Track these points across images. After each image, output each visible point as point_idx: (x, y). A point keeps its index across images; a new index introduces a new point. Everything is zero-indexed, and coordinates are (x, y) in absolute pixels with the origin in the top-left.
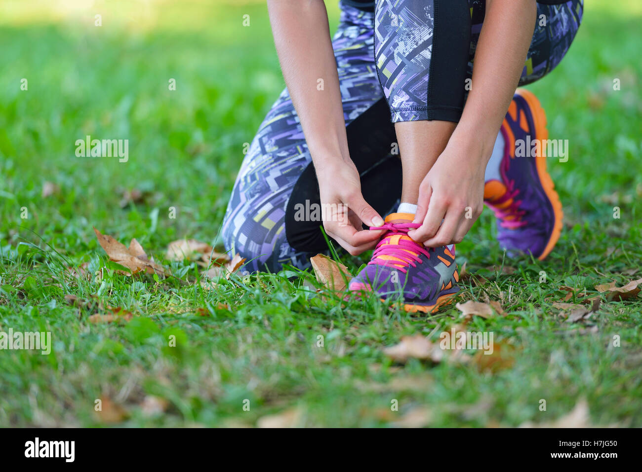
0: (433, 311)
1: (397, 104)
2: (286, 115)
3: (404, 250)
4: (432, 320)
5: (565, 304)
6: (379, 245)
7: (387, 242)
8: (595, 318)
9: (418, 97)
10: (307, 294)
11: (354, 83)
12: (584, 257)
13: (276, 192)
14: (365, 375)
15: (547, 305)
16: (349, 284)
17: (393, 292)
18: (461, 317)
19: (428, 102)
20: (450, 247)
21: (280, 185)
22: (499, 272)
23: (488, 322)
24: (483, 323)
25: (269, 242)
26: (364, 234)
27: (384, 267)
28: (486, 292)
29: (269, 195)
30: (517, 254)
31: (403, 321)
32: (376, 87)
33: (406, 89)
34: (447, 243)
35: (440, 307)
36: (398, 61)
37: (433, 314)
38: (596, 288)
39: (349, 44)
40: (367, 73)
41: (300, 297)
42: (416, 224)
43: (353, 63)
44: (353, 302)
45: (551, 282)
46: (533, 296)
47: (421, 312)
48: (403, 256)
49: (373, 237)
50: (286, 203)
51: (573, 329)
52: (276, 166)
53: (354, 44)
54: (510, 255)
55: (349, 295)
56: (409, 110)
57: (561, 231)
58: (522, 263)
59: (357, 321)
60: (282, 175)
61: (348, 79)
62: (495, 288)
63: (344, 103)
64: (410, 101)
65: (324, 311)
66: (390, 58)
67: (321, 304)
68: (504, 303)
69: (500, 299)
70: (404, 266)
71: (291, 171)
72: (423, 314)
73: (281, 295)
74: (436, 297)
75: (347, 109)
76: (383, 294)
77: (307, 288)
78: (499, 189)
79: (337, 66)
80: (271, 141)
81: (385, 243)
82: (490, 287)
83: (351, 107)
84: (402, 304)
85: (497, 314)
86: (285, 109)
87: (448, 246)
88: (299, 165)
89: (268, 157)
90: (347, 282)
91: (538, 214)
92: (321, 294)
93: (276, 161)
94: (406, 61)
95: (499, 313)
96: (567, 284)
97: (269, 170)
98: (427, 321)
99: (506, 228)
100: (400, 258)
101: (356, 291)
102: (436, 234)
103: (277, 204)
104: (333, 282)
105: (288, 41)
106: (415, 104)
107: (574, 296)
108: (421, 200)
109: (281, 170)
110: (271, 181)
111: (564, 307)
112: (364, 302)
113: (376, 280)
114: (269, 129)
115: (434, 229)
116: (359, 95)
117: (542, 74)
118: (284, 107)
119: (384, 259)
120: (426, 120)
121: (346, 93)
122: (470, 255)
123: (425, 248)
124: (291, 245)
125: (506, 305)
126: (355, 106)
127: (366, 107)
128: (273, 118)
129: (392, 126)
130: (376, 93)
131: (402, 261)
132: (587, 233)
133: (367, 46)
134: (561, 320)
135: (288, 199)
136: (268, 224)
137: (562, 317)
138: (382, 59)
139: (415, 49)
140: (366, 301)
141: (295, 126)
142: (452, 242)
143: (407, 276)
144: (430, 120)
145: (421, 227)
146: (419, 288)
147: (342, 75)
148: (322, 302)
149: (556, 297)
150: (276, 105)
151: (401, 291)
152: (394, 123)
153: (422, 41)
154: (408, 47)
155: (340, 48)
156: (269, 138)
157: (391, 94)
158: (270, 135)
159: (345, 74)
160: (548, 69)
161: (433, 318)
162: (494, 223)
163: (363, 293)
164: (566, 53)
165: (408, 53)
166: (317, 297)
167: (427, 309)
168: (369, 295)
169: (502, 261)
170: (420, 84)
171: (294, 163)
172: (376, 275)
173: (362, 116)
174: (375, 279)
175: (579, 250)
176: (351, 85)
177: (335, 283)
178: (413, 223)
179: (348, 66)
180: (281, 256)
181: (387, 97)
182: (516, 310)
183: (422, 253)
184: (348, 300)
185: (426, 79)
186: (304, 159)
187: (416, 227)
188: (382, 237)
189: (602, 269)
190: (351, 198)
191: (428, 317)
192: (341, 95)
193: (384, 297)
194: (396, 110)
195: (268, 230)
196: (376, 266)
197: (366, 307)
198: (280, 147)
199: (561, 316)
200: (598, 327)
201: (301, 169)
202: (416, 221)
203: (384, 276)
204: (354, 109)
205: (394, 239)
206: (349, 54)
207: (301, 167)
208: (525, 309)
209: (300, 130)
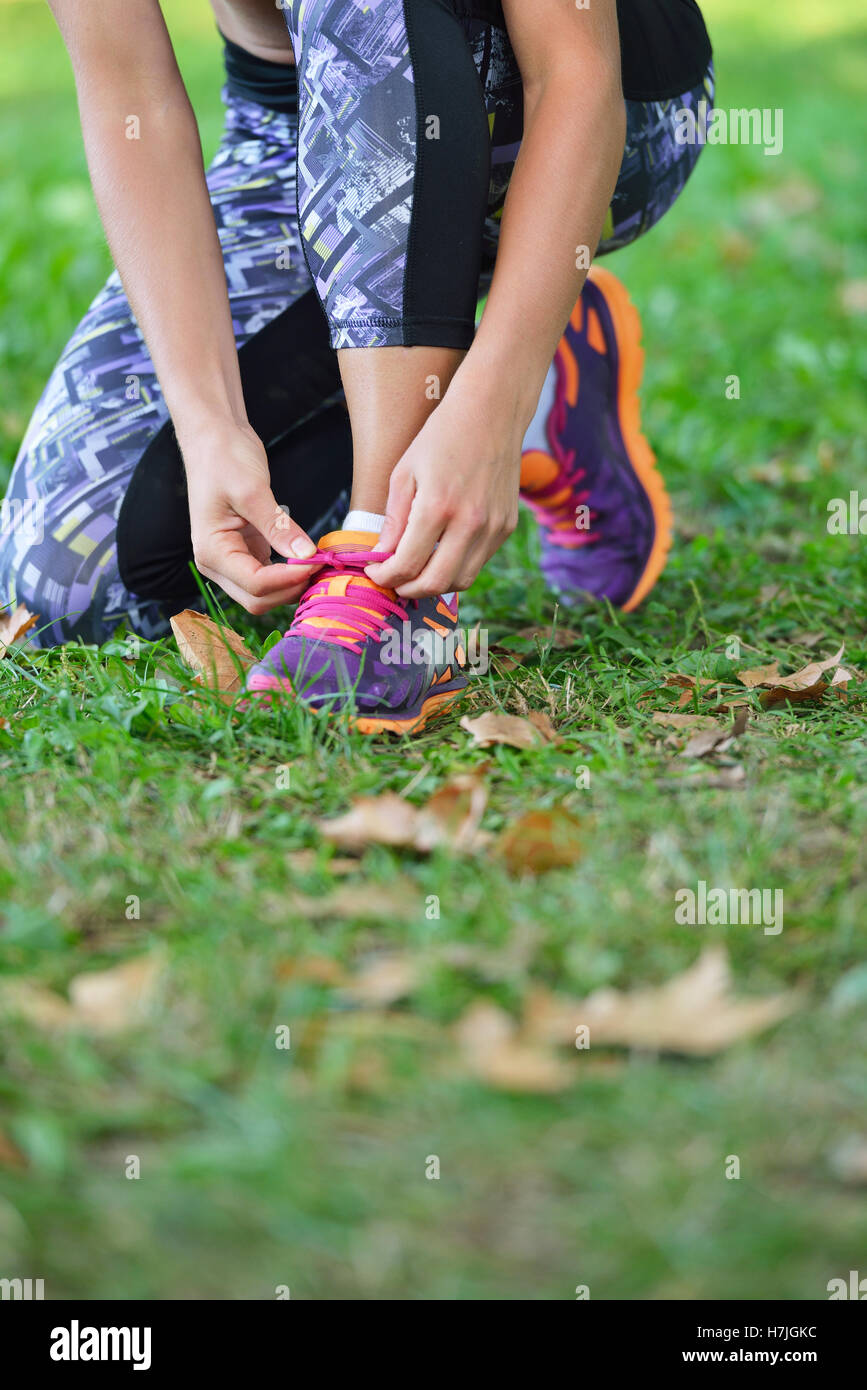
0: (415, 731)
1: (341, 313)
2: (120, 325)
3: (357, 607)
4: (412, 748)
5: (677, 716)
6: (305, 596)
7: (322, 590)
8: (737, 747)
9: (385, 300)
10: (163, 696)
11: (254, 259)
12: (714, 607)
13: (99, 482)
14: (282, 878)
15: (643, 718)
16: (247, 677)
17: (336, 695)
18: (471, 745)
19: (406, 310)
20: (448, 598)
21: (107, 467)
22: (545, 641)
23: (526, 756)
24: (515, 760)
25: (83, 581)
26: (275, 573)
27: (318, 642)
28: (521, 691)
29: (85, 486)
30: (580, 601)
31: (356, 756)
32: (298, 267)
33: (360, 283)
34: (441, 590)
35: (428, 719)
36: (346, 228)
37: (415, 737)
38: (739, 678)
39: (244, 178)
40: (281, 237)
41: (150, 705)
42: (383, 554)
43: (253, 218)
44: (255, 715)
45: (649, 664)
46: (614, 697)
47: (392, 733)
48: (353, 619)
49: (294, 578)
50: (119, 503)
51: (696, 773)
52: (99, 429)
53: (254, 177)
54: (567, 601)
55: (247, 700)
56: (366, 325)
57: (669, 551)
58: (591, 619)
59: (264, 753)
60: (112, 448)
61: (243, 250)
62: (537, 681)
63: (232, 301)
64: (369, 307)
65: (198, 733)
66: (329, 219)
67: (191, 715)
68: (556, 712)
69: (549, 705)
70: (355, 641)
71: (129, 439)
72: (394, 737)
73: (111, 701)
74: (421, 700)
75: (240, 312)
76: (315, 697)
77: (162, 684)
78: (546, 469)
79: (220, 224)
80: (89, 377)
81: (319, 593)
82: (529, 680)
83: (249, 308)
84: (352, 718)
85: (543, 740)
86: (117, 311)
87: (444, 597)
88: (144, 426)
89: (82, 410)
90: (244, 674)
91: (622, 518)
92: (191, 696)
93: (98, 417)
94: (360, 227)
95: (547, 738)
96: (683, 671)
97: (85, 436)
98: (402, 752)
99: (558, 546)
100: (348, 624)
101: (261, 692)
102: (420, 573)
103: (99, 507)
104: (214, 668)
105: (122, 187)
106: (379, 313)
107: (695, 696)
108: (393, 505)
109: (109, 437)
110: (89, 459)
111: (677, 721)
112: (276, 715)
113: (301, 669)
114: (85, 352)
115: (416, 564)
116: (265, 283)
117: (632, 237)
118: (115, 307)
119: (316, 626)
120: (400, 345)
121: (238, 279)
122: (486, 601)
123: (398, 600)
124: (129, 587)
125: (561, 715)
126: (256, 305)
127: (279, 307)
128: (92, 330)
129: (333, 355)
130: (299, 280)
131: (353, 630)
132: (722, 554)
133: (281, 181)
134: (671, 753)
135: (123, 496)
136: (83, 546)
137: (672, 747)
138: (313, 221)
139: (378, 204)
140: (281, 712)
141: (136, 347)
142: (453, 588)
143: (363, 660)
144: (409, 344)
145: (392, 558)
146: (387, 684)
147: (228, 242)
148: (193, 712)
149: (661, 699)
150: (99, 303)
151: (351, 694)
152: (336, 350)
153: (394, 187)
154: (365, 199)
155: (227, 186)
156: (85, 371)
157: (331, 291)
158: (86, 365)
159: (237, 240)
160: (644, 227)
161: (414, 746)
162: (534, 535)
163: (276, 697)
164: (678, 194)
165: (364, 212)
166: (182, 701)
167: (404, 726)
168: (286, 700)
169: (552, 617)
170: (388, 274)
171: (134, 421)
172: (301, 660)
173: (271, 327)
174: (300, 666)
175: (705, 593)
176: (248, 264)
177: (220, 671)
178: (374, 550)
179: (243, 223)
180: (109, 608)
181: (323, 298)
182: (579, 728)
183: (392, 613)
184: (245, 709)
185: (401, 263)
186: (154, 414)
187: (381, 559)
188: (313, 580)
189: (750, 633)
190: (249, 500)
191: (404, 742)
192: (228, 283)
193: (317, 705)
194: (339, 325)
195: (82, 557)
196: (301, 639)
197: (280, 724)
198: (106, 390)
199: (670, 743)
200: (746, 769)
201: (149, 434)
202: (380, 548)
203: (317, 661)
204: (255, 313)
205: (337, 585)
206: (245, 198)
207: (148, 429)
208: (599, 727)
209: (146, 356)
